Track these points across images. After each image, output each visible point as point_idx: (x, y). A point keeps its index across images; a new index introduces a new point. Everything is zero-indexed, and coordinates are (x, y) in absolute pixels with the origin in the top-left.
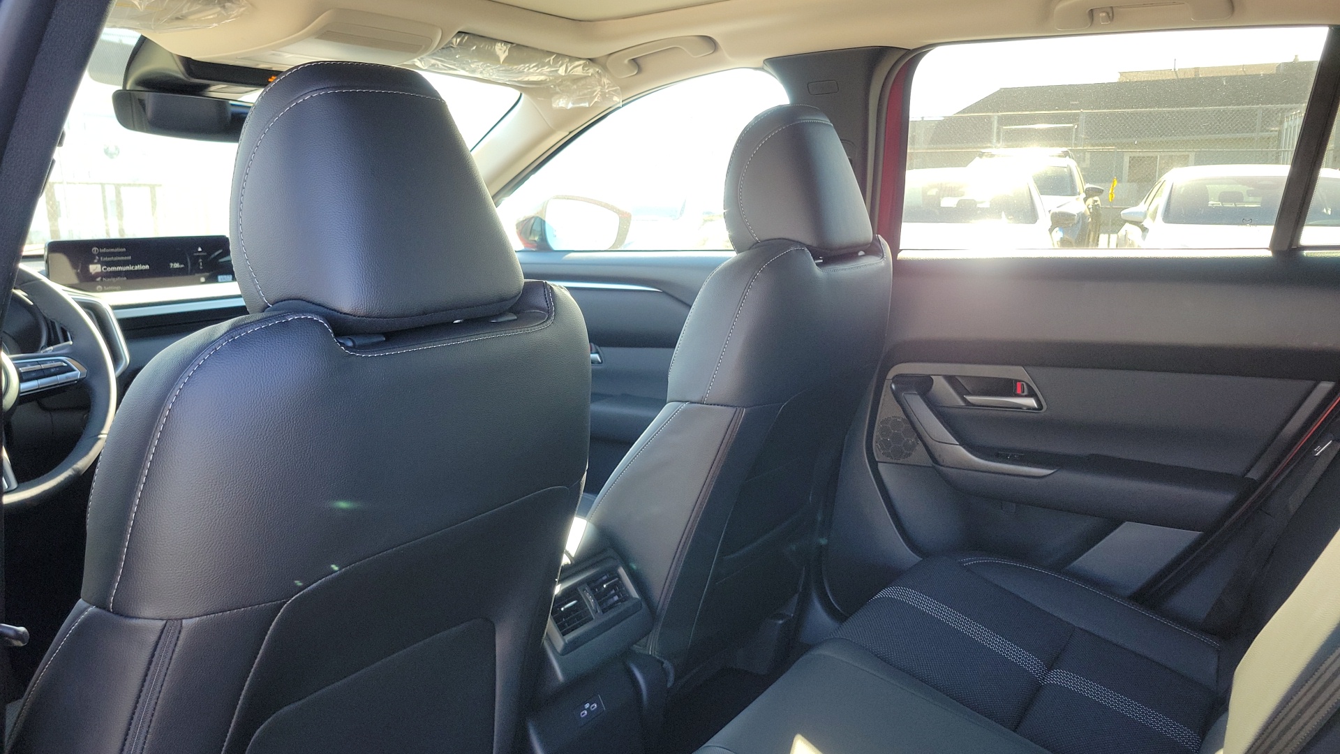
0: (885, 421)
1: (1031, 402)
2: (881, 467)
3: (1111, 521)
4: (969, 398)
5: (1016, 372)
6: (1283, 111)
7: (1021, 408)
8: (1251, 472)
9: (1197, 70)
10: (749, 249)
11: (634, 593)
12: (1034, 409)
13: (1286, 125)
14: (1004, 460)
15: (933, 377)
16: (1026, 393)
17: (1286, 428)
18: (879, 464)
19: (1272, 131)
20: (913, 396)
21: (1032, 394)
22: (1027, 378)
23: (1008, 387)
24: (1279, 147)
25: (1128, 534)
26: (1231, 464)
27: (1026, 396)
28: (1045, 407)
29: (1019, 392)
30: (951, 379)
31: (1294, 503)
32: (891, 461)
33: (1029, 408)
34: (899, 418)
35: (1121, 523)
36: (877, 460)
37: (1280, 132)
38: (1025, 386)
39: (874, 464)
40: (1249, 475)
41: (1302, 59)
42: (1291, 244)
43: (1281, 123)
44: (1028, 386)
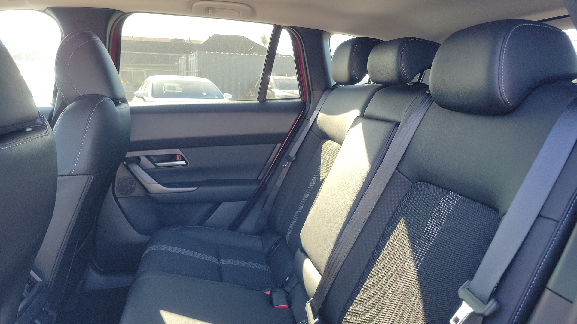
0: (120, 179)
1: (183, 163)
2: (119, 200)
3: (217, 204)
4: (157, 164)
5: (177, 151)
6: (178, 57)
7: (178, 166)
8: (259, 177)
9: (141, 38)
10: (75, 101)
11: (39, 279)
12: (185, 165)
13: (180, 62)
14: (175, 187)
15: (141, 157)
16: (181, 159)
17: (269, 161)
18: (118, 199)
19: (175, 64)
20: (136, 166)
21: (183, 159)
22: (181, 153)
23: (173, 158)
24: (178, 70)
25: (225, 207)
26: (252, 175)
27: (181, 160)
28: (189, 164)
29: (178, 159)
30: (148, 157)
31: (279, 183)
32: (124, 196)
33: (182, 165)
34: (126, 177)
35: (221, 203)
36: (117, 197)
37: (178, 64)
38: (180, 157)
39: (116, 199)
40: (258, 179)
41: (178, 38)
42: (264, 99)
43: (178, 61)
44: (181, 156)
